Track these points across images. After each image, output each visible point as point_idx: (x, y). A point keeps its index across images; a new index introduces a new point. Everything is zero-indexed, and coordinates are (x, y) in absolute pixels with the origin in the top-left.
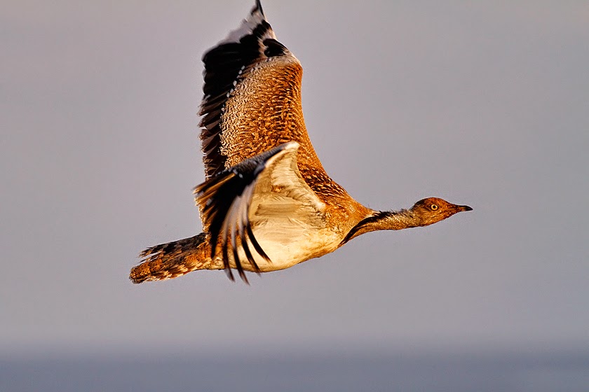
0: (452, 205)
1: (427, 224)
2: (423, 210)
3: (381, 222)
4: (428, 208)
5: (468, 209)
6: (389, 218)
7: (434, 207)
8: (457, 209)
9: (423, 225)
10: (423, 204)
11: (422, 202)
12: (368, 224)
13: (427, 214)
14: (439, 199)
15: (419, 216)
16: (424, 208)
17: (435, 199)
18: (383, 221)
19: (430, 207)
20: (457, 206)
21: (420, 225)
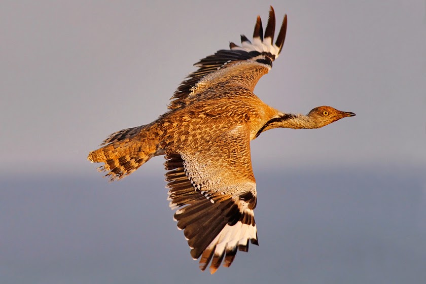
0: (339, 111)
1: (320, 127)
2: (317, 116)
3: (284, 123)
4: (321, 114)
5: (352, 114)
6: (291, 120)
7: (326, 113)
8: (344, 114)
9: (317, 127)
10: (317, 111)
11: (316, 110)
12: (274, 123)
13: (320, 118)
14: (329, 107)
15: (313, 120)
16: (317, 114)
17: (327, 107)
18: (286, 122)
19: (323, 113)
20: (343, 112)
21: (315, 128)
